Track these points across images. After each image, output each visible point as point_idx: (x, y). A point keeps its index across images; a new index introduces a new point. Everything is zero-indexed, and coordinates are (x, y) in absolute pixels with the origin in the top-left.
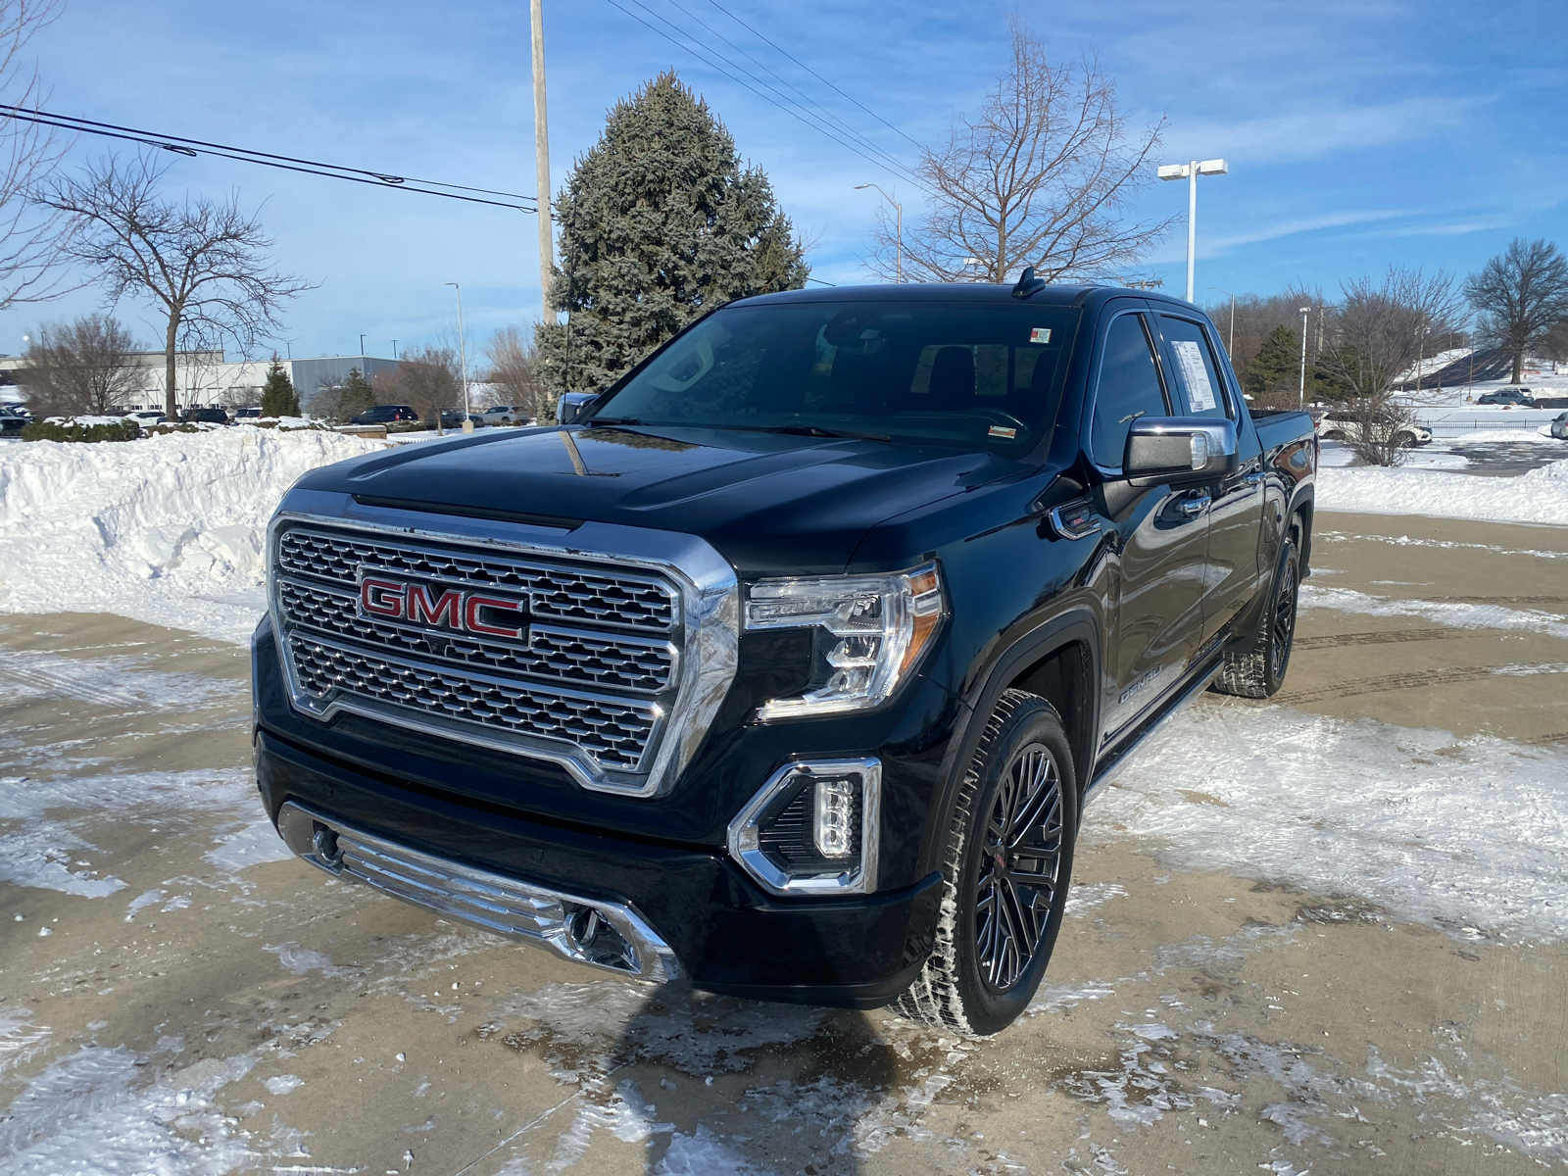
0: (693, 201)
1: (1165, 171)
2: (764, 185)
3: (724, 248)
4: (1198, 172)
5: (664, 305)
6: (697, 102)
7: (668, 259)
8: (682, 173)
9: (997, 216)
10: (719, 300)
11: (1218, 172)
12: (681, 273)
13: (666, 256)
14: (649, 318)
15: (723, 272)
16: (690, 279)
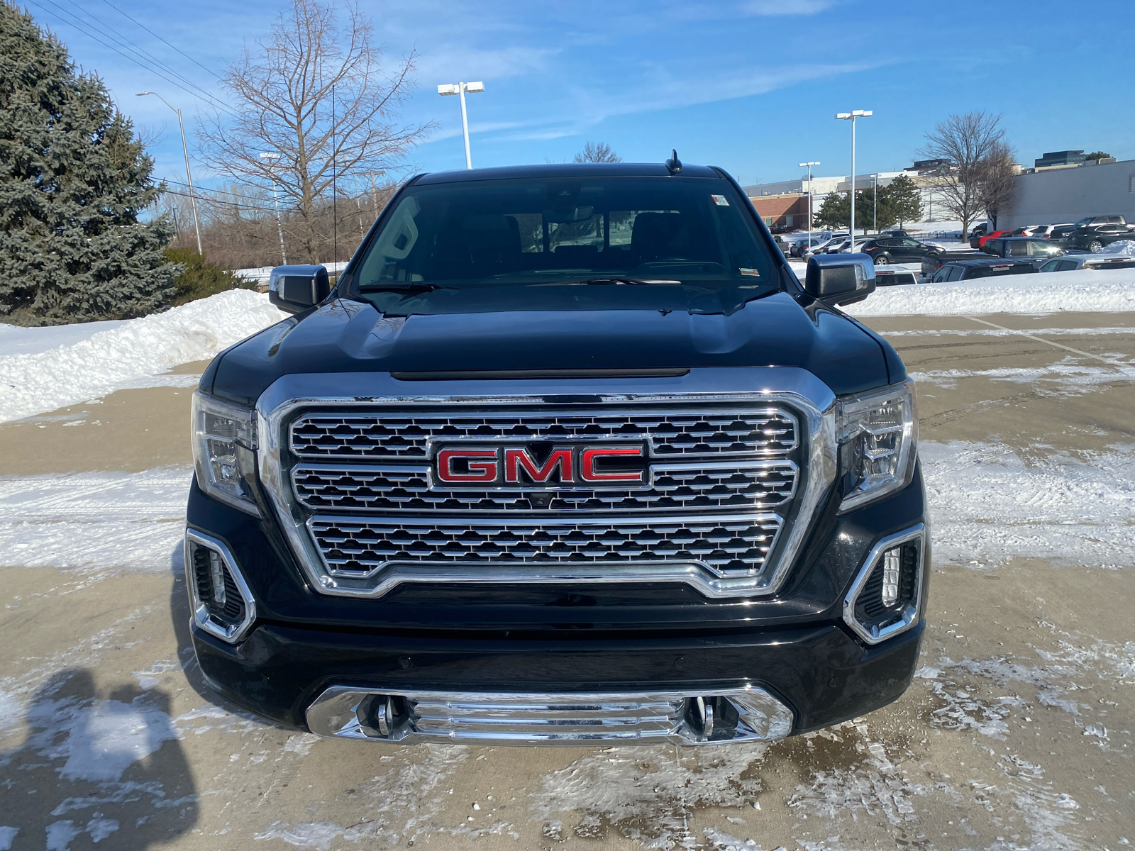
0: (36, 100)
1: (443, 89)
2: (100, 88)
3: (75, 142)
4: (466, 89)
5: (27, 193)
6: (23, 13)
7: (23, 152)
8: (21, 75)
9: (295, 121)
10: (78, 187)
11: (479, 90)
12: (37, 164)
13: (20, 149)
14: (11, 205)
15: (78, 163)
16: (46, 169)
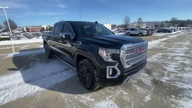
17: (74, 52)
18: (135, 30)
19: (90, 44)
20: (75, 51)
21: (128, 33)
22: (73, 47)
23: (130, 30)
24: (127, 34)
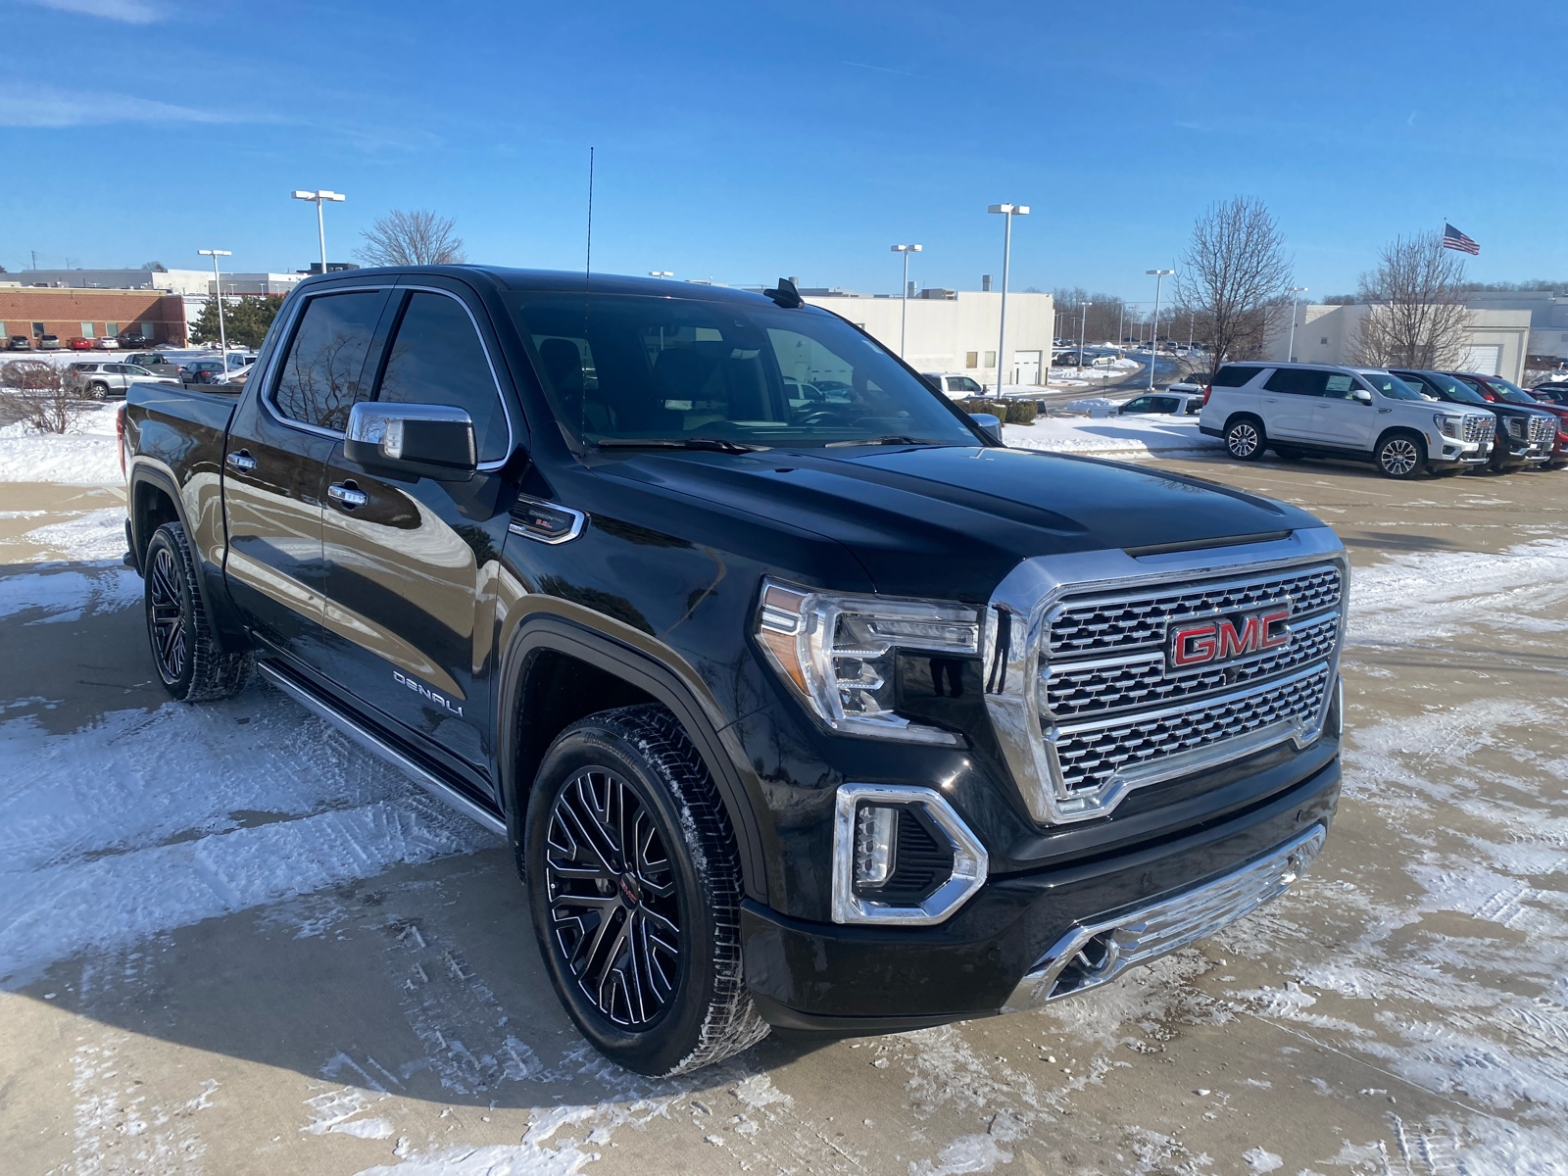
17: (498, 625)
18: (1333, 384)
19: (685, 544)
20: (502, 611)
21: (1236, 418)
22: (493, 567)
23: (1270, 386)
24: (1224, 433)
